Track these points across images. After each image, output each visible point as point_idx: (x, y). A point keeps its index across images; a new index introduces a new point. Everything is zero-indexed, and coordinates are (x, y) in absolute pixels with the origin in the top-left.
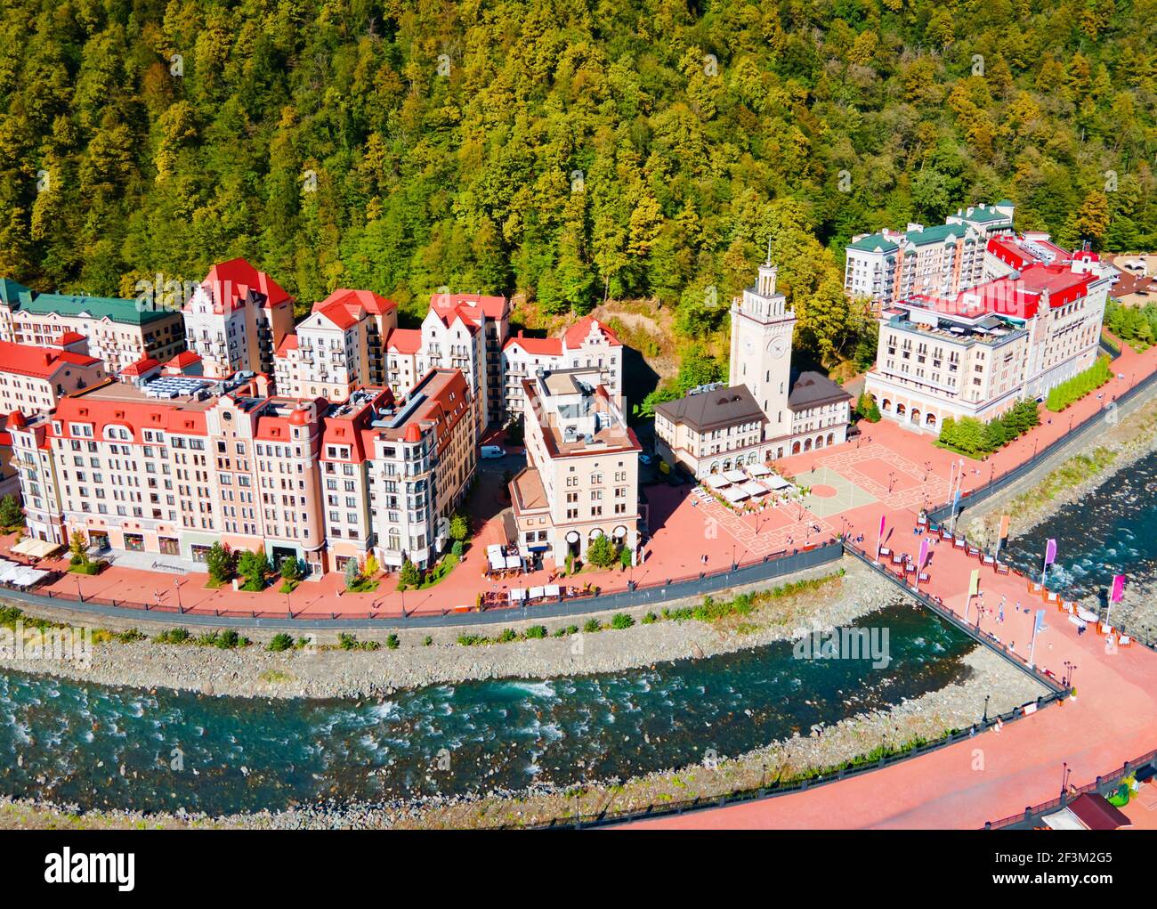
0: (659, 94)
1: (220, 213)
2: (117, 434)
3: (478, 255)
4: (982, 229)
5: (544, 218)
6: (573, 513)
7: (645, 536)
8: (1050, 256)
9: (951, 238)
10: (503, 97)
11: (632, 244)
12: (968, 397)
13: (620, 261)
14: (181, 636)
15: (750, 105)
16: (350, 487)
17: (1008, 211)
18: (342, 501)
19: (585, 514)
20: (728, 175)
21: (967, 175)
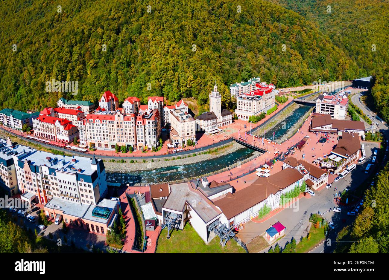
0: (190, 55)
1: (101, 83)
2: (97, 121)
3: (156, 89)
4: (255, 82)
5: (170, 81)
6: (184, 135)
7: (197, 140)
8: (266, 86)
9: (249, 84)
10: (159, 56)
11: (188, 85)
12: (253, 112)
13: (186, 88)
14: (114, 161)
15: (208, 58)
16: (142, 130)
17: (259, 79)
18: (140, 134)
19: (186, 135)
20: (205, 71)
21: (252, 72)
